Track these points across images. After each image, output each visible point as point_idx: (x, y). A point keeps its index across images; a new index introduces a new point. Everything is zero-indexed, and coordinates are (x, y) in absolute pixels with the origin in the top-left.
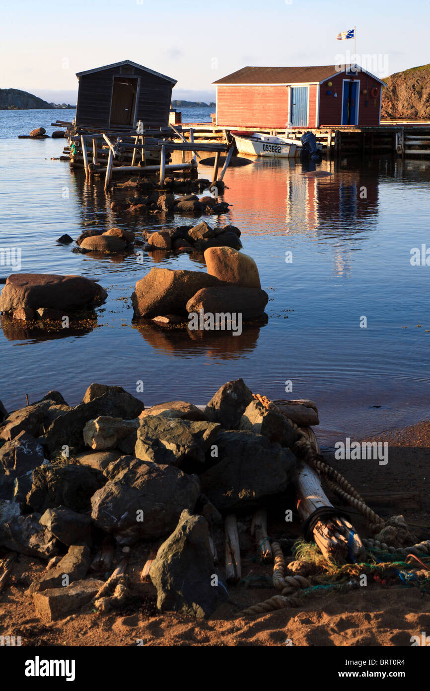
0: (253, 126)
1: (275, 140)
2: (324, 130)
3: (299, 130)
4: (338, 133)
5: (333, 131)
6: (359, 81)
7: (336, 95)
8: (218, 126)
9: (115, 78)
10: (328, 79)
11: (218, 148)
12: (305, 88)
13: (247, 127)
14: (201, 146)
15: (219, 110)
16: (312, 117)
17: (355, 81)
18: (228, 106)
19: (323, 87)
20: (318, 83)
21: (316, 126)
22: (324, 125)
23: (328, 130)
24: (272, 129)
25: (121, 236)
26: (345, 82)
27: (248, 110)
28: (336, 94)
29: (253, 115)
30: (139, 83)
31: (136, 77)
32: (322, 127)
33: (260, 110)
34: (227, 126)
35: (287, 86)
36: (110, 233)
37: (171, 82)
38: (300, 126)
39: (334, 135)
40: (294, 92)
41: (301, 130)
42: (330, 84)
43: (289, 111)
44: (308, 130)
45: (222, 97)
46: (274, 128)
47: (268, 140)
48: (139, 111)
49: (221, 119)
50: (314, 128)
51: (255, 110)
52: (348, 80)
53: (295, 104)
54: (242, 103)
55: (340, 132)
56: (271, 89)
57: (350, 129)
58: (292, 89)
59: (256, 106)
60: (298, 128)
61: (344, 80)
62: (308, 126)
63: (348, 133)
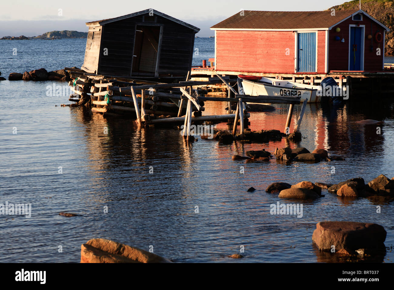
0: (256, 71)
1: (286, 85)
2: (333, 75)
3: (306, 75)
4: (349, 78)
5: (344, 77)
6: (364, 26)
7: (343, 41)
8: (217, 70)
9: (137, 26)
10: (336, 24)
11: (292, 100)
12: (313, 34)
13: (249, 72)
14: (276, 98)
15: (219, 55)
16: (321, 62)
17: (361, 26)
18: (228, 50)
19: (332, 33)
20: (327, 29)
21: (326, 72)
22: (335, 71)
23: (338, 76)
24: (277, 75)
25: (312, 188)
26: (351, 27)
27: (250, 54)
28: (343, 39)
29: (256, 59)
30: (161, 30)
31: (159, 25)
32: (332, 73)
33: (264, 55)
34: (227, 71)
35: (294, 32)
36: (301, 186)
37: (193, 30)
38: (308, 72)
39: (345, 80)
40: (301, 38)
41: (309, 76)
42: (339, 30)
43: (296, 56)
44: (316, 76)
45: (222, 42)
46: (280, 73)
47: (279, 84)
48: (161, 59)
49: (220, 64)
50: (324, 73)
51: (258, 55)
52: (354, 26)
53: (302, 50)
54: (244, 47)
55: (351, 77)
56: (276, 34)
57: (359, 75)
58: (299, 35)
59: (259, 51)
60: (306, 74)
61: (351, 25)
62: (316, 71)
63: (359, 78)
